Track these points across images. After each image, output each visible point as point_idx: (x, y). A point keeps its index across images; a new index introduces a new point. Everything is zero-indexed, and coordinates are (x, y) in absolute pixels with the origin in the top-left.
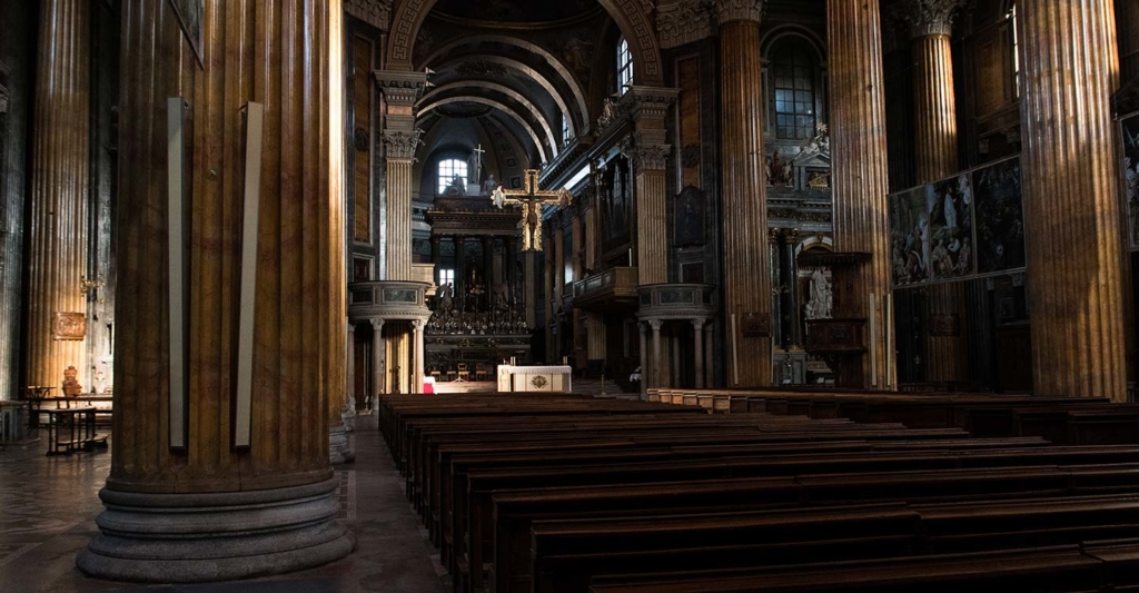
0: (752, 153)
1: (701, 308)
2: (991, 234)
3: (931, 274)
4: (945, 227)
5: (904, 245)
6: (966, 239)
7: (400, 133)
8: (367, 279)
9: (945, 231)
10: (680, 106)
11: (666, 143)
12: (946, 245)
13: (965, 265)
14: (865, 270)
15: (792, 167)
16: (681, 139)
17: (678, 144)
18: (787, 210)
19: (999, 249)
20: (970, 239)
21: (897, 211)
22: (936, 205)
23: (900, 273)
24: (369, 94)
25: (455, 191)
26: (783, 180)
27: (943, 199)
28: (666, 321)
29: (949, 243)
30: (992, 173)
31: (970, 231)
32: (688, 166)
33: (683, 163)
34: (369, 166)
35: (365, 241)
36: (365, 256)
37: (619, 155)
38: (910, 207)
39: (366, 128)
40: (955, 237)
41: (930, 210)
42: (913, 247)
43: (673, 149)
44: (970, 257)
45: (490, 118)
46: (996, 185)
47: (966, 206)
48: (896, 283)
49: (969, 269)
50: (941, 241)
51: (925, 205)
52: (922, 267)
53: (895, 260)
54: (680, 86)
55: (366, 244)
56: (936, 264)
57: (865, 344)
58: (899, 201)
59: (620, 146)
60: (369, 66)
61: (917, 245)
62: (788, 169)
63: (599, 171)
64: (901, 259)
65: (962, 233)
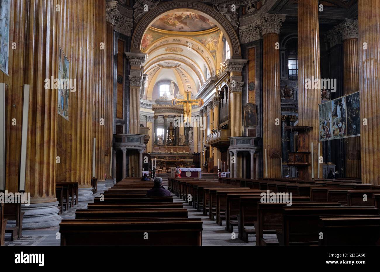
0: (275, 86)
1: (253, 146)
2: (352, 120)
3: (332, 135)
4: (337, 118)
5: (324, 124)
6: (344, 123)
7: (135, 77)
8: (122, 133)
9: (337, 119)
10: (248, 66)
11: (242, 81)
12: (337, 124)
13: (343, 133)
14: (310, 133)
15: (293, 91)
16: (248, 80)
17: (247, 82)
18: (290, 108)
19: (354, 126)
20: (345, 122)
21: (322, 110)
22: (334, 109)
23: (322, 135)
24: (123, 61)
25: (164, 98)
26: (289, 96)
27: (337, 107)
28: (239, 151)
29: (338, 124)
30: (352, 97)
31: (345, 119)
32: (251, 90)
33: (249, 89)
34: (123, 89)
35: (121, 118)
36: (121, 124)
37: (225, 85)
38: (326, 109)
39: (122, 75)
40: (340, 121)
41: (333, 111)
42: (327, 125)
43: (245, 84)
44: (345, 129)
45: (180, 69)
46: (354, 102)
47: (344, 109)
48: (321, 139)
49: (345, 133)
50: (336, 123)
51: (331, 109)
52: (330, 133)
53: (321, 130)
54: (248, 59)
55: (121, 120)
56: (334, 131)
57: (310, 162)
58: (323, 107)
59: (225, 82)
60: (124, 51)
61: (328, 124)
62: (291, 92)
63: (219, 91)
64: (323, 129)
65: (343, 120)
